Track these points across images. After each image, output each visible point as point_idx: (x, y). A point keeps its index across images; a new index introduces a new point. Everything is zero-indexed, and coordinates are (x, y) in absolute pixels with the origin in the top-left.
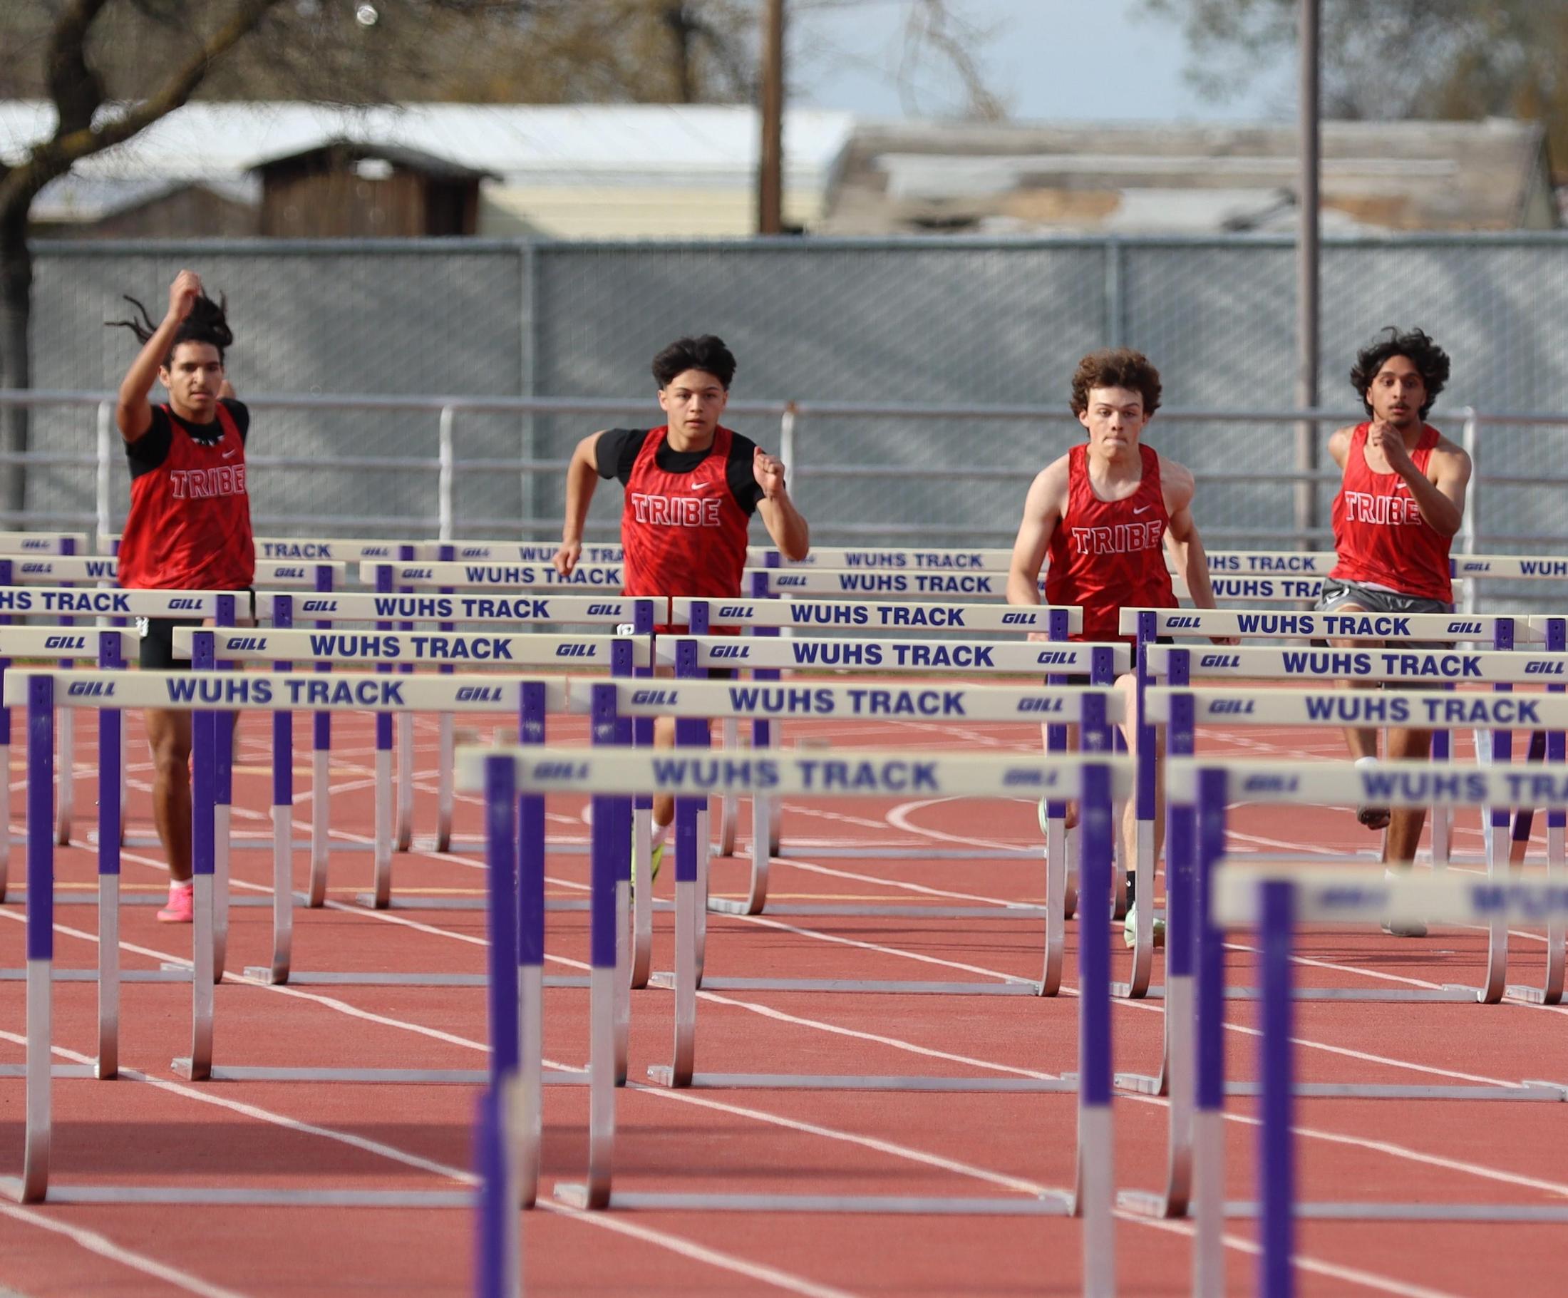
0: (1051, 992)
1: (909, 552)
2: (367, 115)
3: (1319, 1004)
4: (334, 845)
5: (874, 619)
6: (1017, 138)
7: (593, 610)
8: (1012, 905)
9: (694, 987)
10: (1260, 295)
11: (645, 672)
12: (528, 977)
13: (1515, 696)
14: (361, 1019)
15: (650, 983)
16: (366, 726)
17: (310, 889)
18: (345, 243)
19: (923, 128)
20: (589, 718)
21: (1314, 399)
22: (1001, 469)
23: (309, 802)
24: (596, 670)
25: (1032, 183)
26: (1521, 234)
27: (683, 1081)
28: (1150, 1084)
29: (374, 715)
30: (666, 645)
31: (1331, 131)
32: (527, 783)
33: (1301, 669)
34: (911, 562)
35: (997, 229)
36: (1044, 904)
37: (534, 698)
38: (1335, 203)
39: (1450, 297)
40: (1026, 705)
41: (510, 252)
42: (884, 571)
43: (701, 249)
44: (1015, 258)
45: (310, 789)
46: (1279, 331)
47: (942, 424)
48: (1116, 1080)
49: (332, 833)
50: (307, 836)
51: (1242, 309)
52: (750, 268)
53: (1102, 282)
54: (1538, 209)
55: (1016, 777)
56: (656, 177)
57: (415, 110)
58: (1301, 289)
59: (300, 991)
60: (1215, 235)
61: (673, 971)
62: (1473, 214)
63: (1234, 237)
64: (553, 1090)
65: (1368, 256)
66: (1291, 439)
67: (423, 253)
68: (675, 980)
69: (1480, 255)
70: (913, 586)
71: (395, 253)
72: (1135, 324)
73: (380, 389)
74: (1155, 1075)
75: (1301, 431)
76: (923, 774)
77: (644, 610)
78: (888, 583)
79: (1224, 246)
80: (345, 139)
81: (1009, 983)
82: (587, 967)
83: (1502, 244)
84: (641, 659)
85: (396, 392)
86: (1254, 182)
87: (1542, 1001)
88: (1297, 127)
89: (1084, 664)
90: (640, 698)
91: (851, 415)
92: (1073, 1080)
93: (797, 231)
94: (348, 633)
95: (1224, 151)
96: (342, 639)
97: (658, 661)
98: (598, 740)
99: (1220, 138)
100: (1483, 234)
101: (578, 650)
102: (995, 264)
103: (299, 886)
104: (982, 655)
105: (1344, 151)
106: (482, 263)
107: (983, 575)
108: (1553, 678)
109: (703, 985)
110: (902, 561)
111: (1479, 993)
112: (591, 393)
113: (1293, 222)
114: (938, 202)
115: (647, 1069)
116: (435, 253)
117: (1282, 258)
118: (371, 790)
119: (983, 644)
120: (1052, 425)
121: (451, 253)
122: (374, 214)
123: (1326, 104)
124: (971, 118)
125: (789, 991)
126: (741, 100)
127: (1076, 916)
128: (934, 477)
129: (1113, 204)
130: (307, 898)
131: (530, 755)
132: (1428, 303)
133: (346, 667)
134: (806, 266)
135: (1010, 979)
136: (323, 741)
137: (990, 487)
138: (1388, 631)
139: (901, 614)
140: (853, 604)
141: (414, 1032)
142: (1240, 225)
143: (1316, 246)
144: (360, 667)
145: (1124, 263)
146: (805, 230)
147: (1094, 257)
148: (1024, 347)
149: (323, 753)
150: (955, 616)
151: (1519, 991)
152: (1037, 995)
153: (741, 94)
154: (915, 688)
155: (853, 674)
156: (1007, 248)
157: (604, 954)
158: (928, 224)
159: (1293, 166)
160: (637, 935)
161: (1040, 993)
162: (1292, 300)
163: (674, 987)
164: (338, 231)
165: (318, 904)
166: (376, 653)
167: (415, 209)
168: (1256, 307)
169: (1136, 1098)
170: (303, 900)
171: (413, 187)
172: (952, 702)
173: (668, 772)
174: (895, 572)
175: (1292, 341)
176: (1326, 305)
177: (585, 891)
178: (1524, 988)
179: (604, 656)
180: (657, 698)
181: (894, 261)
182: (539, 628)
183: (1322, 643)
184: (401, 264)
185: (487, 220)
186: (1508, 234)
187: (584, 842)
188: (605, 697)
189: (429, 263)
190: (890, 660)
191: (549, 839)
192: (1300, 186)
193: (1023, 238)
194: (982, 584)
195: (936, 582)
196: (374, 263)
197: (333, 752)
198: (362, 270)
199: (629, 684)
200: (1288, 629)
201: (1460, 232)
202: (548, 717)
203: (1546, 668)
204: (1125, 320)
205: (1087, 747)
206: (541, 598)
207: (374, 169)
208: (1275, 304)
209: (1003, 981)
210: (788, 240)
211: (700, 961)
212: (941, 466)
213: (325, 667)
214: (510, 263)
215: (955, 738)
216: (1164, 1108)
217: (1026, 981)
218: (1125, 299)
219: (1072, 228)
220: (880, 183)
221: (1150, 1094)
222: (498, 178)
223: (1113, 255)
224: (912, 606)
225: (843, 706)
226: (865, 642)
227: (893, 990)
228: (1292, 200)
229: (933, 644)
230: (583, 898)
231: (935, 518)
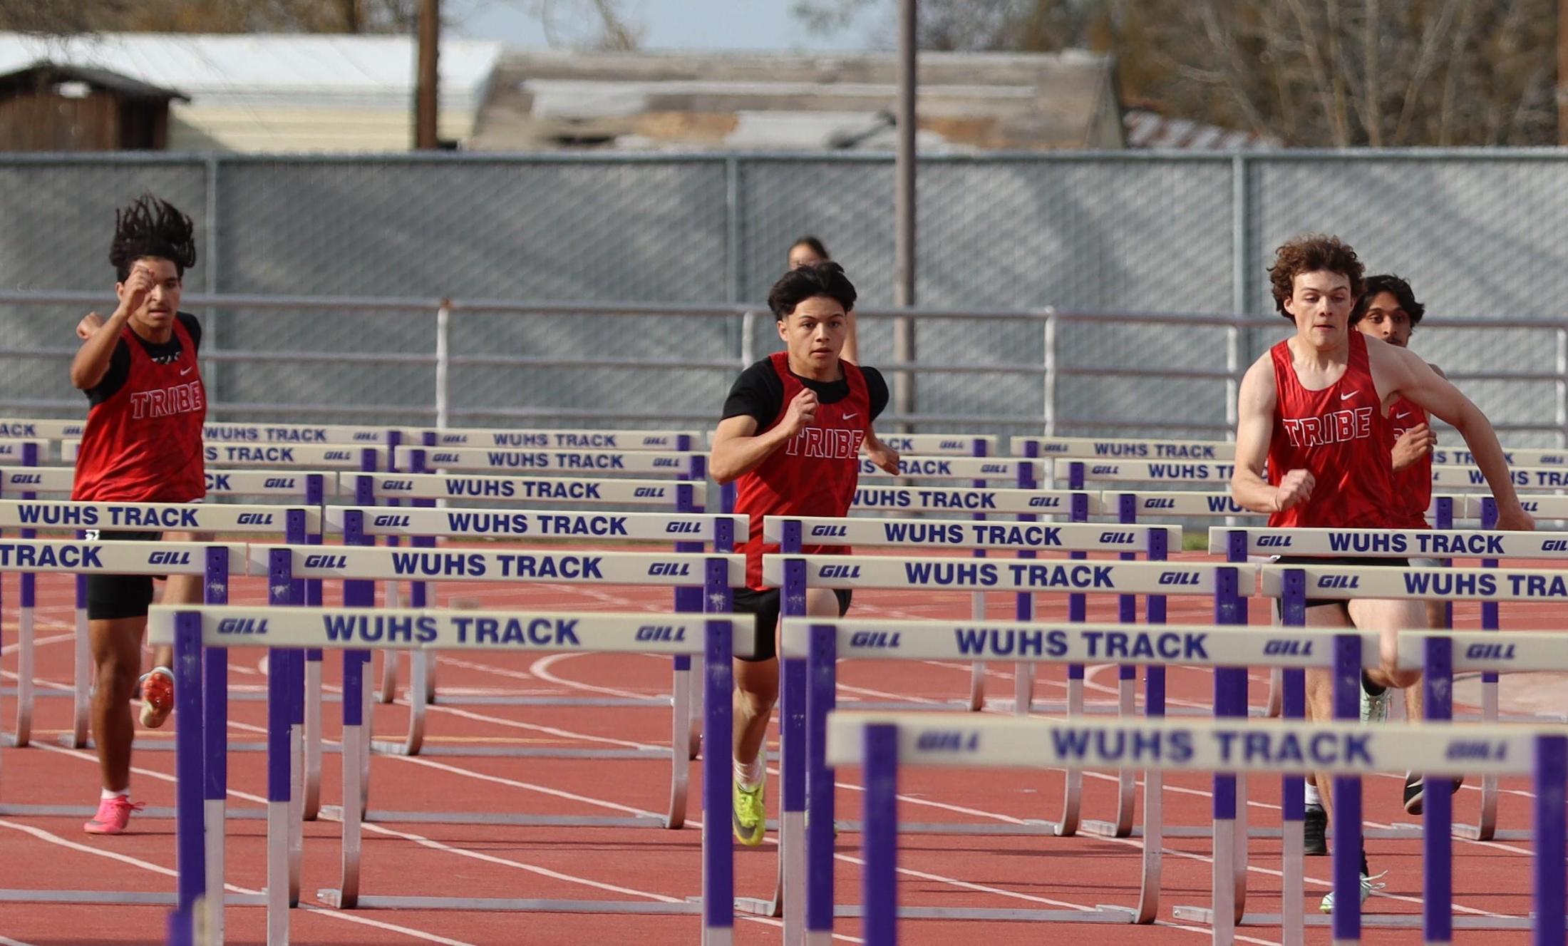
0: (677, 825)
1: (551, 433)
2: (70, 42)
3: (916, 836)
4: (39, 692)
5: (520, 493)
6: (649, 65)
7: (270, 483)
8: (642, 747)
9: (360, 819)
10: (863, 205)
11: (317, 539)
12: (212, 809)
13: (1091, 563)
14: (63, 847)
15: (320, 815)
16: (66, 586)
17: (17, 731)
18: (49, 156)
19: (564, 56)
20: (267, 580)
21: (911, 298)
22: (632, 360)
23: (15, 654)
24: (272, 537)
25: (661, 105)
26: (1096, 152)
27: (350, 903)
28: (765, 906)
29: (74, 576)
30: (335, 514)
31: (926, 59)
32: (212, 638)
33: (901, 538)
34: (553, 441)
35: (629, 146)
36: (670, 746)
37: (219, 561)
38: (930, 124)
39: (1032, 208)
40: (656, 569)
41: (196, 164)
42: (527, 450)
43: (365, 162)
44: (646, 171)
45: (16, 641)
46: (880, 236)
47: (580, 318)
48: (735, 904)
49: (36, 681)
50: (13, 683)
51: (847, 217)
52: (410, 179)
53: (725, 191)
54: (1110, 129)
55: (646, 634)
56: (327, 97)
57: (112, 40)
58: (899, 200)
59: (8, 821)
60: (824, 153)
61: (341, 805)
62: (1052, 134)
63: (839, 153)
64: (232, 910)
65: (959, 172)
66: (891, 334)
67: (118, 165)
68: (342, 814)
69: (1058, 171)
70: (554, 464)
71: (93, 165)
72: (752, 232)
73: (80, 286)
74: (771, 899)
75: (899, 326)
76: (565, 631)
77: (315, 483)
78: (531, 460)
79: (831, 162)
80: (49, 62)
81: (639, 817)
82: (265, 801)
83: (1078, 161)
84: (312, 528)
85: (94, 288)
86: (859, 106)
87: (1114, 834)
88: (895, 57)
89: (707, 533)
90: (311, 562)
91: (500, 310)
92: (698, 903)
93: (451, 146)
94: (52, 503)
95: (831, 79)
96: (46, 508)
97: (328, 529)
98: (274, 600)
99: (826, 65)
100: (1061, 152)
101: (257, 519)
102: (628, 176)
103: (8, 729)
104: (617, 525)
105: (939, 78)
106: (172, 174)
107: (617, 453)
108: (1125, 547)
109: (367, 818)
110: (544, 441)
111: (1056, 827)
112: (266, 291)
113: (894, 139)
114: (576, 121)
115: (317, 893)
116: (130, 165)
117: (883, 173)
118: (72, 642)
119: (618, 515)
120: (679, 319)
121: (143, 165)
122: (75, 130)
123: (922, 37)
124: (605, 47)
125: (443, 823)
126: (402, 32)
127: (699, 757)
128: (573, 366)
129: (733, 126)
130: (14, 739)
131: (214, 612)
132: (1013, 213)
133: (49, 534)
134: (459, 177)
135: (640, 813)
136: (29, 599)
137: (623, 375)
138: (976, 505)
139: (544, 488)
140: (502, 479)
141: (110, 858)
142: (847, 144)
143: (913, 162)
144: (62, 534)
145: (742, 176)
146: (459, 146)
147: (716, 171)
148: (654, 249)
149: (28, 610)
150: (591, 490)
151: (1093, 826)
152: (664, 828)
153: (401, 24)
154: (558, 555)
155: (500, 541)
156: (639, 163)
157: (279, 789)
158: (567, 141)
159: (895, 90)
160: (309, 773)
161: (667, 825)
162: (892, 209)
163: (342, 819)
164: (42, 147)
165: (24, 744)
166: (77, 521)
167: (111, 126)
168: (859, 216)
169: (753, 919)
170: (10, 740)
171: (111, 105)
172: (591, 566)
173: (336, 628)
174: (537, 451)
175: (892, 246)
176: (922, 215)
177: (263, 733)
178: (1098, 823)
179: (280, 524)
180: (328, 562)
181: (536, 174)
182: (220, 499)
183: (918, 514)
184: (99, 174)
185: (175, 135)
186: (1084, 153)
187: (261, 691)
188: (280, 560)
189: (124, 174)
190: (534, 529)
191: (230, 687)
192: (898, 109)
193: (653, 154)
194: (616, 461)
195: (574, 459)
196: (74, 174)
197: (37, 609)
198: (64, 180)
199: (302, 550)
200: (887, 502)
201: (1042, 150)
202: (230, 578)
203: (1119, 538)
204: (743, 227)
205: (711, 609)
206: (223, 473)
207: (75, 90)
208: (876, 213)
209: (633, 815)
210: (444, 155)
211: (365, 796)
212: (579, 357)
213: (30, 533)
214: (198, 173)
215: (592, 599)
216: (780, 929)
217: (654, 815)
218: (743, 209)
219: (696, 145)
220: (525, 104)
221: (765, 916)
222: (185, 99)
223: (733, 170)
224: (554, 481)
225: (493, 570)
226: (513, 512)
227: (535, 823)
228: (893, 122)
229: (573, 515)
230: (260, 740)
231: (573, 403)
